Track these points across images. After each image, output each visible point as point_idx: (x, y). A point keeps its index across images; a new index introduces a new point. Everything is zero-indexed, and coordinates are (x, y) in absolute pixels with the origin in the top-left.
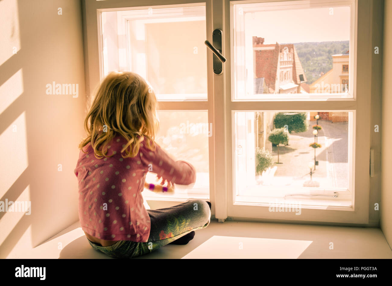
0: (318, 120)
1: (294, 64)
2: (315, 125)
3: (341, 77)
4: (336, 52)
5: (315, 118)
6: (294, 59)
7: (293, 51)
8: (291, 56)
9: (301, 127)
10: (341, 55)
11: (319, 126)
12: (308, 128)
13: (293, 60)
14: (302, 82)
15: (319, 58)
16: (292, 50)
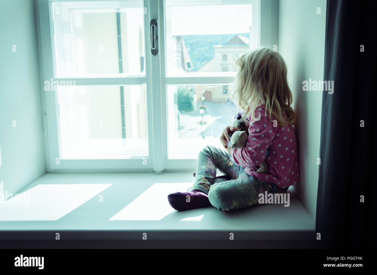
0: (203, 101)
1: (182, 53)
2: (201, 106)
3: (221, 64)
4: (216, 43)
5: (200, 99)
6: (182, 48)
7: (182, 42)
8: (180, 46)
9: (190, 107)
10: (221, 46)
11: (204, 106)
12: (195, 108)
13: (181, 50)
14: (189, 69)
15: (203, 49)
16: (180, 41)
